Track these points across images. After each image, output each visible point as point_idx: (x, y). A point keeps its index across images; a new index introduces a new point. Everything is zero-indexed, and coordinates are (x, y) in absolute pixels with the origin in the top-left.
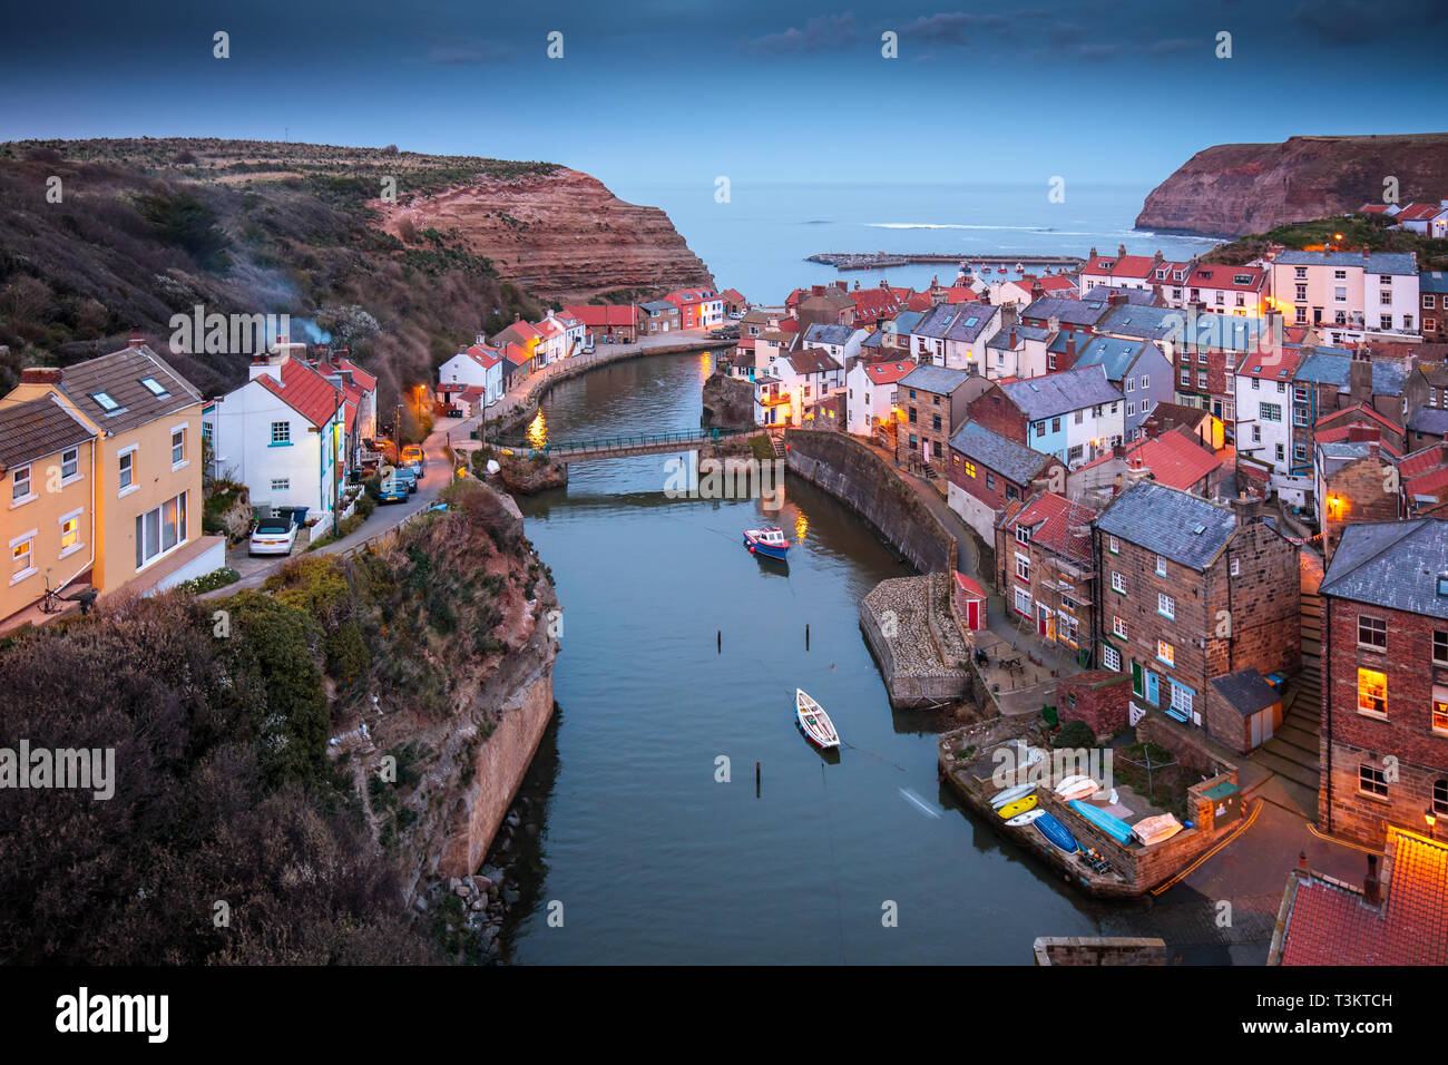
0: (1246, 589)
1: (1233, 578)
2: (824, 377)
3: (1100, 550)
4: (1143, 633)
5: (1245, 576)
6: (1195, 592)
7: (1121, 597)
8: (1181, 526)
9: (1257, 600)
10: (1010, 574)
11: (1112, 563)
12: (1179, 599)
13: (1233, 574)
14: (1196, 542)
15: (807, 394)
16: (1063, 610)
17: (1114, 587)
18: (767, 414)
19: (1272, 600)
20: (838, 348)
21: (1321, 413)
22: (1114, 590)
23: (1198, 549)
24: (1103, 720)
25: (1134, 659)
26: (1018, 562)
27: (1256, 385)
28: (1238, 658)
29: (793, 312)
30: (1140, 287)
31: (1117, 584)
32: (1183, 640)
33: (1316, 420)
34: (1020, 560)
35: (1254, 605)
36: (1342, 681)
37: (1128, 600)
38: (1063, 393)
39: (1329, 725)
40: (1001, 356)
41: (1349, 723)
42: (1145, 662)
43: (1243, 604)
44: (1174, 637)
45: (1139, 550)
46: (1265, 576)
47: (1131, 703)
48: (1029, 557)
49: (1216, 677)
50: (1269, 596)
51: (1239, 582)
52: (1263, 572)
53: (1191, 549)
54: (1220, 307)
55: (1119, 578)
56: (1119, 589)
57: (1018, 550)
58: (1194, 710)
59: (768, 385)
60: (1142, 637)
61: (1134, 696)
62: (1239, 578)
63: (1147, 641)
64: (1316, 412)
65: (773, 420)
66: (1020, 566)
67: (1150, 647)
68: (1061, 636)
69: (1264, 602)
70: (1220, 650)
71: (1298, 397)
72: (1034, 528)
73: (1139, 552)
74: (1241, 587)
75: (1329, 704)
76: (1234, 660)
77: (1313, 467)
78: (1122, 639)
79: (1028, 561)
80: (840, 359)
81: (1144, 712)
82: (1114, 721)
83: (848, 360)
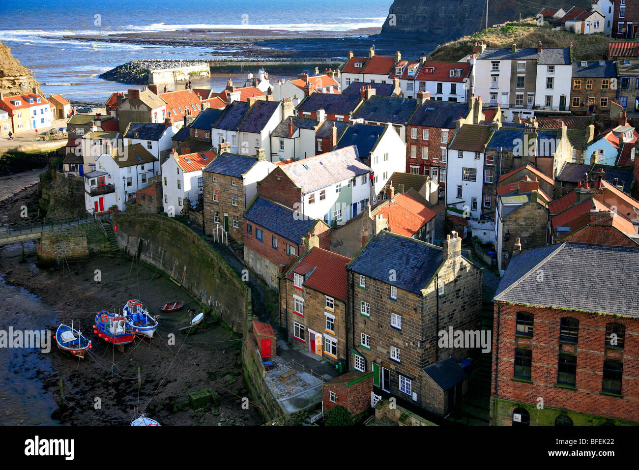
0: (448, 303)
1: (440, 297)
2: (143, 168)
3: (353, 286)
4: (381, 342)
5: (448, 294)
6: (415, 309)
7: (366, 318)
8: (407, 263)
9: (455, 310)
10: (290, 311)
11: (360, 295)
12: (406, 316)
13: (440, 294)
14: (416, 274)
15: (129, 184)
16: (327, 333)
17: (362, 312)
18: (96, 203)
19: (464, 310)
20: (154, 143)
21: (502, 173)
22: (362, 315)
23: (417, 279)
24: (353, 407)
25: (375, 362)
26: (296, 302)
27: (460, 156)
28: (441, 352)
29: (113, 114)
30: (384, 82)
31: (364, 311)
32: (407, 344)
33: (498, 178)
34: (297, 300)
35: (453, 314)
36: (505, 359)
37: (371, 321)
38: (327, 170)
39: (496, 389)
40: (282, 143)
41: (508, 385)
42: (381, 362)
43: (446, 314)
44: (400, 342)
45: (379, 283)
46: (461, 293)
47: (372, 393)
48: (303, 297)
49: (428, 367)
50: (462, 307)
51: (444, 299)
52: (459, 290)
53: (413, 280)
54: (439, 95)
55: (365, 306)
56: (365, 313)
57: (296, 293)
58: (413, 391)
59: (96, 179)
60: (380, 346)
61: (375, 387)
62: (444, 296)
63: (384, 348)
64: (498, 172)
65: (102, 208)
66: (297, 304)
67: (385, 351)
68: (326, 352)
69: (460, 311)
70: (430, 348)
71: (488, 162)
72: (307, 275)
73: (379, 285)
74: (445, 302)
75: (496, 376)
76: (439, 354)
77: (495, 212)
78: (367, 349)
79: (302, 300)
80: (155, 152)
81: (380, 397)
82: (360, 406)
83: (162, 153)
